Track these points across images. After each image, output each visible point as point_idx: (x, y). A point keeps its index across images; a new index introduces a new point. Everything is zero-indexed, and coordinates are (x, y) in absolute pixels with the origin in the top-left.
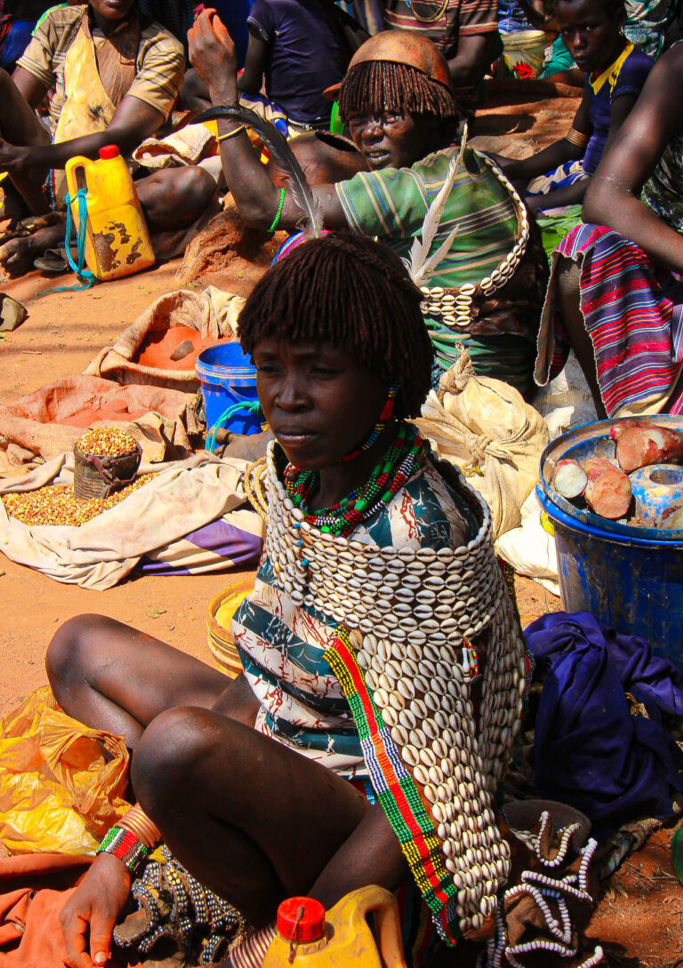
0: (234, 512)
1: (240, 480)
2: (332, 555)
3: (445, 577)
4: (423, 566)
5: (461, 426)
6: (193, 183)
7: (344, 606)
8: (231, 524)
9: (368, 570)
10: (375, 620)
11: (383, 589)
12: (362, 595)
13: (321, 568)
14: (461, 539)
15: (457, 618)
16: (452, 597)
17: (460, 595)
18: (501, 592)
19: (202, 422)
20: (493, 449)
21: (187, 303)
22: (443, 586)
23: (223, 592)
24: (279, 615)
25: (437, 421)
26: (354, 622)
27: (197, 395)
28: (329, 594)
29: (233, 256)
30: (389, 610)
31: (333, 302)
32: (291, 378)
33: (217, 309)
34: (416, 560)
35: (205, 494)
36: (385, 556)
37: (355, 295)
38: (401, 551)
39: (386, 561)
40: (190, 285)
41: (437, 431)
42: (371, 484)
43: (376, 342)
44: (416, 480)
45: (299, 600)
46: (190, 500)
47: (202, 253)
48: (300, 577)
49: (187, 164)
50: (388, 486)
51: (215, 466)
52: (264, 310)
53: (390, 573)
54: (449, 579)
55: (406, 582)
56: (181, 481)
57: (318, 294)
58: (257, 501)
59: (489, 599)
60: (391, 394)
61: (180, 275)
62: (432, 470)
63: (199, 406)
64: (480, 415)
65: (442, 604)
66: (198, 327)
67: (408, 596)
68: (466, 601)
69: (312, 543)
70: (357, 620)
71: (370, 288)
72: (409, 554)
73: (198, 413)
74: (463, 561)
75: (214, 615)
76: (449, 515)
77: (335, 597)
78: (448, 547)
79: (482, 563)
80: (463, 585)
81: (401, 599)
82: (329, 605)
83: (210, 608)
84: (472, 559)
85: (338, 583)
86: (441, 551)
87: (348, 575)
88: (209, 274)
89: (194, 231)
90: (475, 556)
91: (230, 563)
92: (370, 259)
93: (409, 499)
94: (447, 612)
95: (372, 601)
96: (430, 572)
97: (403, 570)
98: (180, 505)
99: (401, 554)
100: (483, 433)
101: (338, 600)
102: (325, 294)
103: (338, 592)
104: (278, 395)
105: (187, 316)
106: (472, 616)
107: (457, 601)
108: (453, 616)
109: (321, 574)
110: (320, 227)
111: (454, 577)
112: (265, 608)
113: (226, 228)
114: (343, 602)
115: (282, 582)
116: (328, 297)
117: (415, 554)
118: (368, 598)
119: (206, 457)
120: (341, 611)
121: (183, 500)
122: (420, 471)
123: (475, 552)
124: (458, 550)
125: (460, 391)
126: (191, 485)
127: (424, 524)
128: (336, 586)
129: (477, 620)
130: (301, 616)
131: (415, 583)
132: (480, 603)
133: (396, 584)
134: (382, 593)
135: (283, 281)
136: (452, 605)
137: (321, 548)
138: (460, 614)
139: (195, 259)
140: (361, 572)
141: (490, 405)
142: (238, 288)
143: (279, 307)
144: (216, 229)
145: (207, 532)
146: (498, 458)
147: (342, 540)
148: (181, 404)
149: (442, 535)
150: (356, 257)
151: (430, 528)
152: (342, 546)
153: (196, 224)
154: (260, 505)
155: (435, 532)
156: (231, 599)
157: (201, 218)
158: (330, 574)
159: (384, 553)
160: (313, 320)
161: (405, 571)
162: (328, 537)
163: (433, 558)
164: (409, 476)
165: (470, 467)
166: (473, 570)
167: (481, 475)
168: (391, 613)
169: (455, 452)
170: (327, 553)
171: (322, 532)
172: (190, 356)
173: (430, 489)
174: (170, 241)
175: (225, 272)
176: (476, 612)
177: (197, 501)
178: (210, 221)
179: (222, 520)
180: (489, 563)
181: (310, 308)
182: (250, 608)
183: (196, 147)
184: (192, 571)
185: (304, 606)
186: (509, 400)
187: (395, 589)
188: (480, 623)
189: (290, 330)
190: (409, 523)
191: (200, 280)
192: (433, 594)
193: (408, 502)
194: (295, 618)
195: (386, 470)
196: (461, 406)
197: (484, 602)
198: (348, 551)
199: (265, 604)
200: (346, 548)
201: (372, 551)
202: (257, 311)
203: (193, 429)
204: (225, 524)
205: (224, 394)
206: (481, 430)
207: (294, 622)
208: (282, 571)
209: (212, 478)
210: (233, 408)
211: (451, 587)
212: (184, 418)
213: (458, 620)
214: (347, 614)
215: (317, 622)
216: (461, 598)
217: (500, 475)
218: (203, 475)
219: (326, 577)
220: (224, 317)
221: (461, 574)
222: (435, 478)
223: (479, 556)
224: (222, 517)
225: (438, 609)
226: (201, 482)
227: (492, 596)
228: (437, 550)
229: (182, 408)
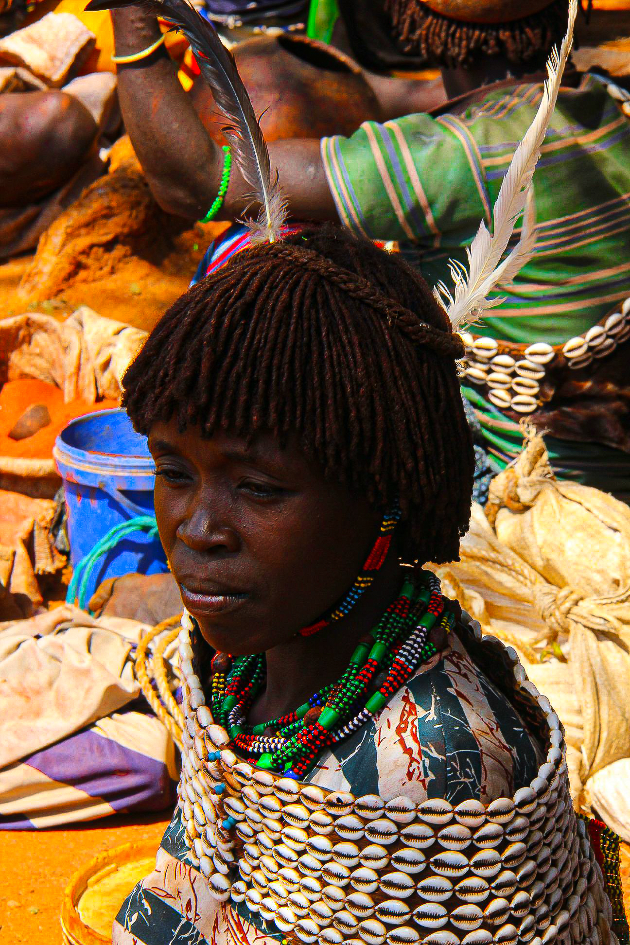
0: (115, 716)
1: (128, 659)
2: (272, 810)
3: (470, 852)
4: (429, 832)
5: (527, 570)
6: (56, 122)
7: (294, 903)
8: (111, 738)
9: (334, 838)
10: (346, 930)
11: (359, 873)
12: (325, 884)
13: (256, 832)
14: (503, 784)
15: (494, 929)
16: (482, 890)
17: (499, 887)
18: (583, 884)
19: (62, 552)
20: (584, 613)
21: (40, 338)
22: (466, 870)
23: (92, 863)
24: (191, 915)
25: (484, 560)
26: (309, 933)
27: (54, 504)
28: (270, 881)
29: (125, 256)
30: (369, 912)
31: (279, 368)
32: (205, 493)
33: (93, 349)
34: (416, 820)
35: (65, 682)
36: (362, 813)
37: (321, 354)
38: (391, 804)
39: (366, 821)
40: (46, 304)
41: (485, 579)
42: (347, 680)
43: (355, 440)
44: (428, 674)
45: (222, 891)
46: (38, 693)
47: (69, 249)
48: (223, 848)
49: (44, 87)
50: (378, 682)
51: (84, 632)
52: (161, 373)
53: (371, 843)
54: (478, 857)
55: (400, 860)
56: (22, 658)
57: (257, 351)
58: (159, 697)
59: (556, 896)
60: (386, 525)
61: (28, 286)
62: (460, 657)
63: (57, 523)
64: (561, 552)
65: (465, 903)
66: (59, 381)
67: (404, 887)
68: (509, 898)
69: (238, 787)
70: (315, 929)
71: (350, 342)
72: (404, 810)
73: (55, 536)
74: (504, 825)
75: (75, 903)
76: (482, 740)
77: (278, 886)
78: (477, 797)
79: (541, 829)
80: (503, 869)
81: (391, 892)
82: (270, 902)
83: (68, 890)
84: (520, 822)
85: (283, 862)
86: (463, 806)
87: (300, 847)
88: (81, 288)
89: (55, 207)
90: (528, 815)
91: (105, 808)
92: (358, 288)
93: (413, 707)
94: (472, 919)
95: (339, 894)
96: (442, 842)
97: (393, 838)
98: (20, 701)
99: (391, 809)
100: (566, 584)
101: (284, 893)
102: (267, 354)
103: (284, 878)
104: (183, 521)
105: (39, 361)
106: (522, 927)
107: (492, 897)
108: (483, 926)
109: (256, 843)
110: (279, 222)
111: (487, 853)
112: (168, 901)
113: (114, 204)
114: (292, 896)
115: (196, 857)
116: (271, 358)
117: (416, 810)
118: (334, 890)
119: (68, 615)
120: (289, 912)
121: (23, 693)
122: (436, 658)
123: (526, 809)
124: (493, 806)
125: (527, 508)
126: (40, 665)
127: (435, 754)
128: (280, 866)
129: (531, 934)
130: (226, 918)
131: (415, 863)
132: (539, 902)
133: (382, 863)
134: (358, 880)
135: (197, 322)
136: (483, 905)
137: (254, 796)
138: (498, 921)
139: (54, 259)
140: (322, 842)
141: (580, 534)
142: (133, 312)
143: (185, 373)
144: (96, 206)
145: (66, 753)
146: (593, 630)
147: (289, 783)
148: (25, 518)
149: (467, 776)
150: (332, 284)
151: (446, 763)
152: (289, 792)
153: (60, 195)
154: (163, 704)
155: (454, 770)
156: (108, 874)
157: (69, 186)
158: (269, 843)
159: (361, 807)
160: (243, 398)
161: (398, 840)
162: (266, 777)
163: (447, 818)
164: (417, 667)
165: (543, 644)
166: (524, 841)
167: (563, 659)
168: (373, 917)
169: (515, 617)
170: (264, 807)
171: (256, 768)
172: (43, 434)
173: (451, 690)
174: (11, 224)
175: (111, 283)
176: (529, 919)
177: (51, 695)
178: (84, 192)
179: (94, 730)
180: (559, 830)
181: (239, 377)
182: (144, 901)
183: (60, 55)
184: (37, 822)
185: (230, 901)
186: (615, 525)
187: (380, 872)
188: (537, 939)
189: (201, 414)
190: (408, 751)
191: (64, 296)
192: (447, 884)
193: (410, 713)
194: (216, 921)
195: (375, 655)
196: (527, 534)
197: (547, 902)
198: (298, 802)
199: (168, 896)
200: (296, 797)
201: (340, 803)
202: (150, 373)
203: (46, 564)
204: (99, 737)
205: (106, 501)
206: (562, 578)
207: (215, 928)
208: (199, 836)
209: (78, 653)
210: (122, 529)
211: (481, 872)
212: (29, 543)
213: (494, 934)
214: (300, 917)
215: (252, 929)
216: (500, 893)
217: (596, 661)
218: (62, 647)
219: (263, 850)
220: (106, 365)
221: (500, 849)
222: (464, 671)
223: (534, 817)
224: (93, 725)
225: (458, 911)
226: (58, 660)
227: (565, 891)
228: (455, 803)
229: (27, 525)
